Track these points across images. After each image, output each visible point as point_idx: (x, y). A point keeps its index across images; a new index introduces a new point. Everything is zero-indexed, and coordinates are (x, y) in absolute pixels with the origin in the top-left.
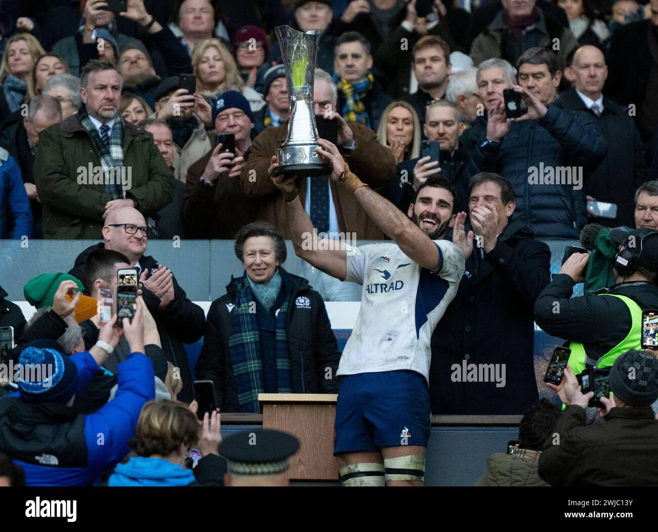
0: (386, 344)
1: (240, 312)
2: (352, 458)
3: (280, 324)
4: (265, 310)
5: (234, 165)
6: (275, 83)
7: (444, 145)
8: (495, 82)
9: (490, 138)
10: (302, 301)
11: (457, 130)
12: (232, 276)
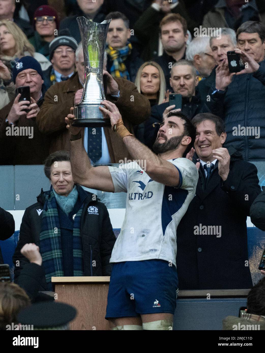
0: (141, 239)
1: (47, 215)
2: (120, 321)
3: (76, 225)
4: (65, 214)
5: (31, 109)
6: (58, 50)
7: (185, 93)
8: (223, 46)
9: (218, 88)
10: (92, 209)
11: (194, 82)
12: (42, 189)
